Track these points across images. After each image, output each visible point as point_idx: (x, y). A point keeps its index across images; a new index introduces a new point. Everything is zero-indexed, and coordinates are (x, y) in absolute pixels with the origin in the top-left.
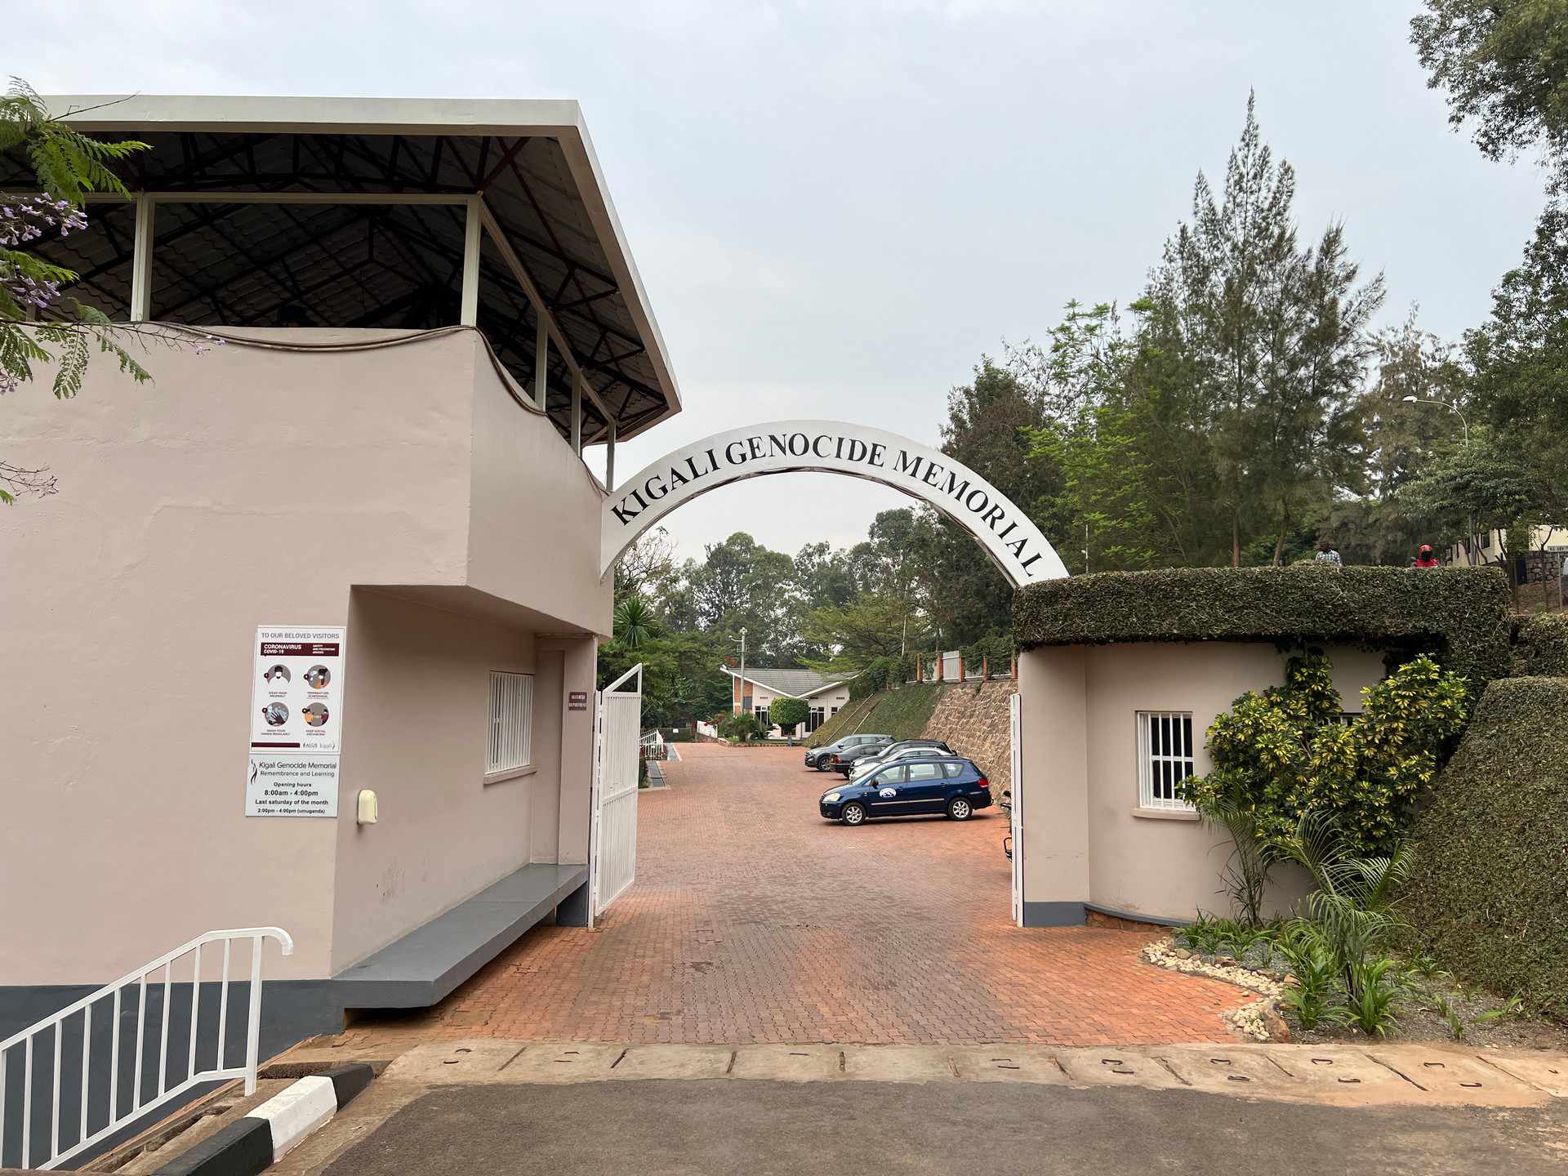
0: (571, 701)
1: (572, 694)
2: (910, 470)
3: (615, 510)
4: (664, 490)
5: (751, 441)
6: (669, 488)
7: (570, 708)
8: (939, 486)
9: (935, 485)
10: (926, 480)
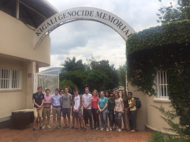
0: (29, 75)
1: (29, 74)
2: (99, 16)
3: (36, 33)
4: (46, 27)
5: (63, 14)
6: (47, 27)
7: (29, 77)
8: (106, 19)
9: (105, 19)
10: (103, 18)
